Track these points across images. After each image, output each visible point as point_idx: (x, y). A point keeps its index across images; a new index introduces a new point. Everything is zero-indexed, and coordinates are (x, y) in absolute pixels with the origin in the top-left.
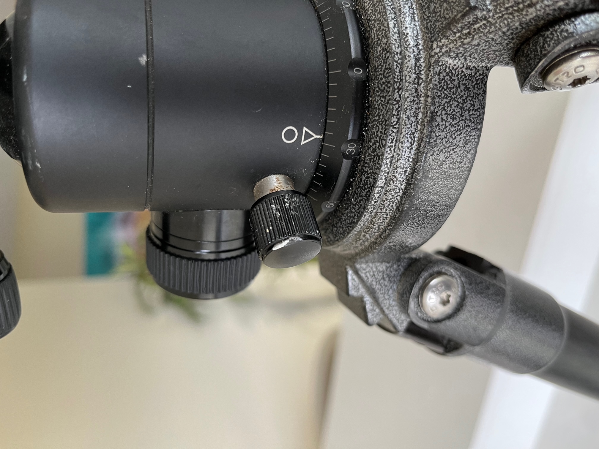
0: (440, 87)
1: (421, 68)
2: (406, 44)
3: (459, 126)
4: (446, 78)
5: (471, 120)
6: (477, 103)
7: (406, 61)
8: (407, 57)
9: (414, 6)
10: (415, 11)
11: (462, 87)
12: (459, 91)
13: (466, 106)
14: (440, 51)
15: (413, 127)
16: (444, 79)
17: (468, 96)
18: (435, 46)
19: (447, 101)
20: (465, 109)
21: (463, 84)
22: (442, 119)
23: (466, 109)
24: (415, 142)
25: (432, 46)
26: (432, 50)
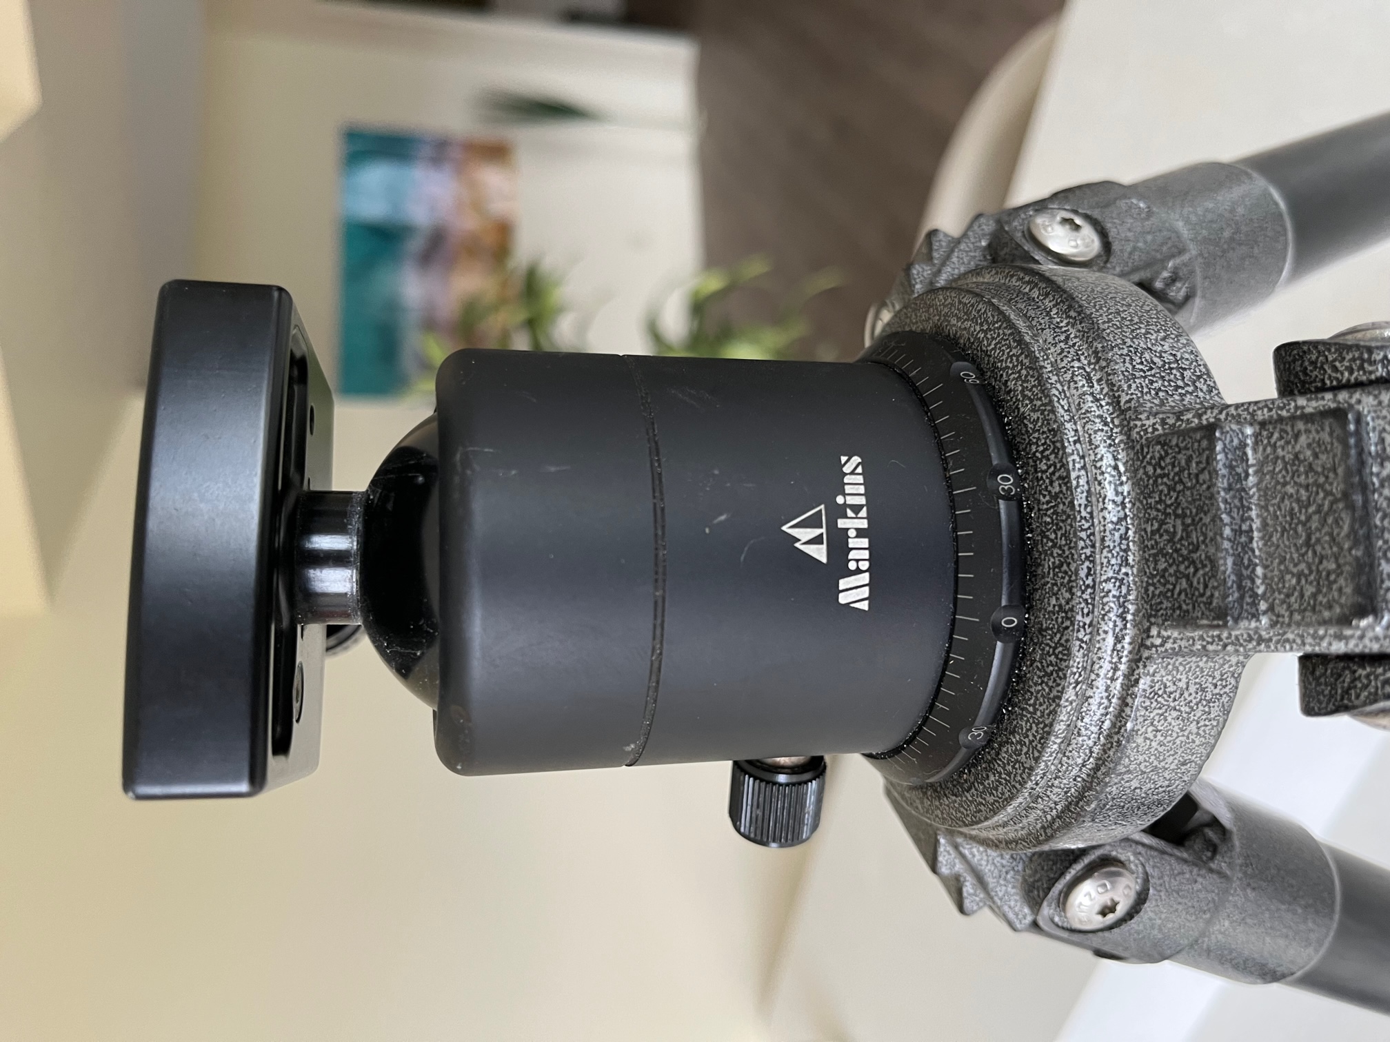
0: (1151, 693)
1: (1123, 652)
2: (1103, 609)
3: (1174, 743)
4: (1165, 679)
5: (1198, 734)
6: (1216, 708)
7: (1098, 638)
8: (1101, 631)
9: (1130, 533)
10: (1131, 544)
11: (1192, 689)
12: (1186, 694)
13: (1194, 716)
14: (1162, 645)
15: (1092, 740)
16: (1162, 681)
17: (1201, 699)
18: (1154, 632)
19: (1160, 712)
20: (1191, 720)
21: (1196, 683)
22: (1146, 738)
23: (1194, 720)
24: (1091, 760)
25: (1148, 630)
26: (1149, 637)
